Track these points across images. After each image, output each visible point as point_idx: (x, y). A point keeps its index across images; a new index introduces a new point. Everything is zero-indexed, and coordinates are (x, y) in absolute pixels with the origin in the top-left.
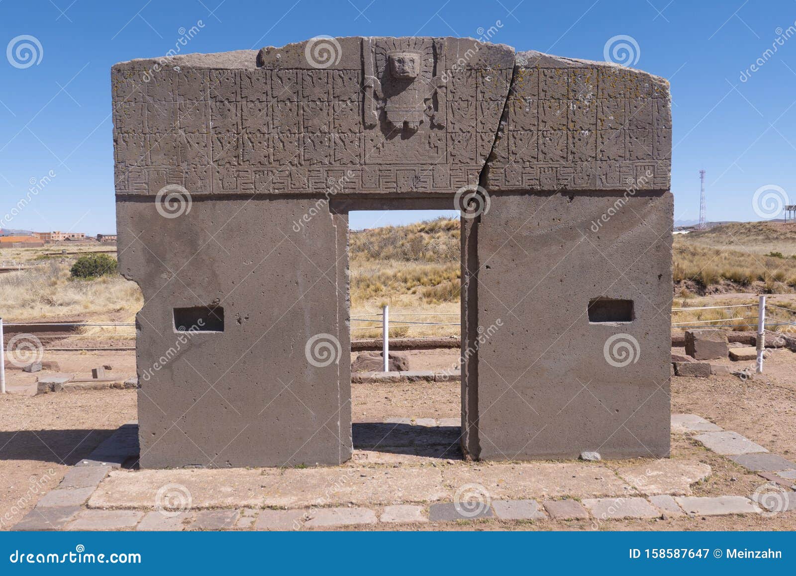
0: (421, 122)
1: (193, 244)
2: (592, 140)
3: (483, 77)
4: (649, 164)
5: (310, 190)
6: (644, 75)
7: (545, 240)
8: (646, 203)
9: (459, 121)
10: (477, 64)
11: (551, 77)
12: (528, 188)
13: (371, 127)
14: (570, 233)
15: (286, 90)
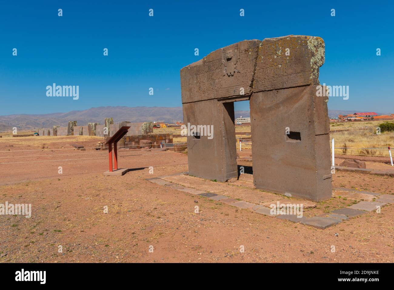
0: (234, 72)
1: (194, 115)
2: (282, 68)
3: (249, 53)
4: (302, 74)
5: (213, 98)
6: (299, 37)
7: (270, 109)
8: (303, 91)
9: (244, 70)
10: (247, 49)
11: (268, 47)
12: (264, 90)
13: (224, 76)
14: (277, 106)
15: (207, 69)
